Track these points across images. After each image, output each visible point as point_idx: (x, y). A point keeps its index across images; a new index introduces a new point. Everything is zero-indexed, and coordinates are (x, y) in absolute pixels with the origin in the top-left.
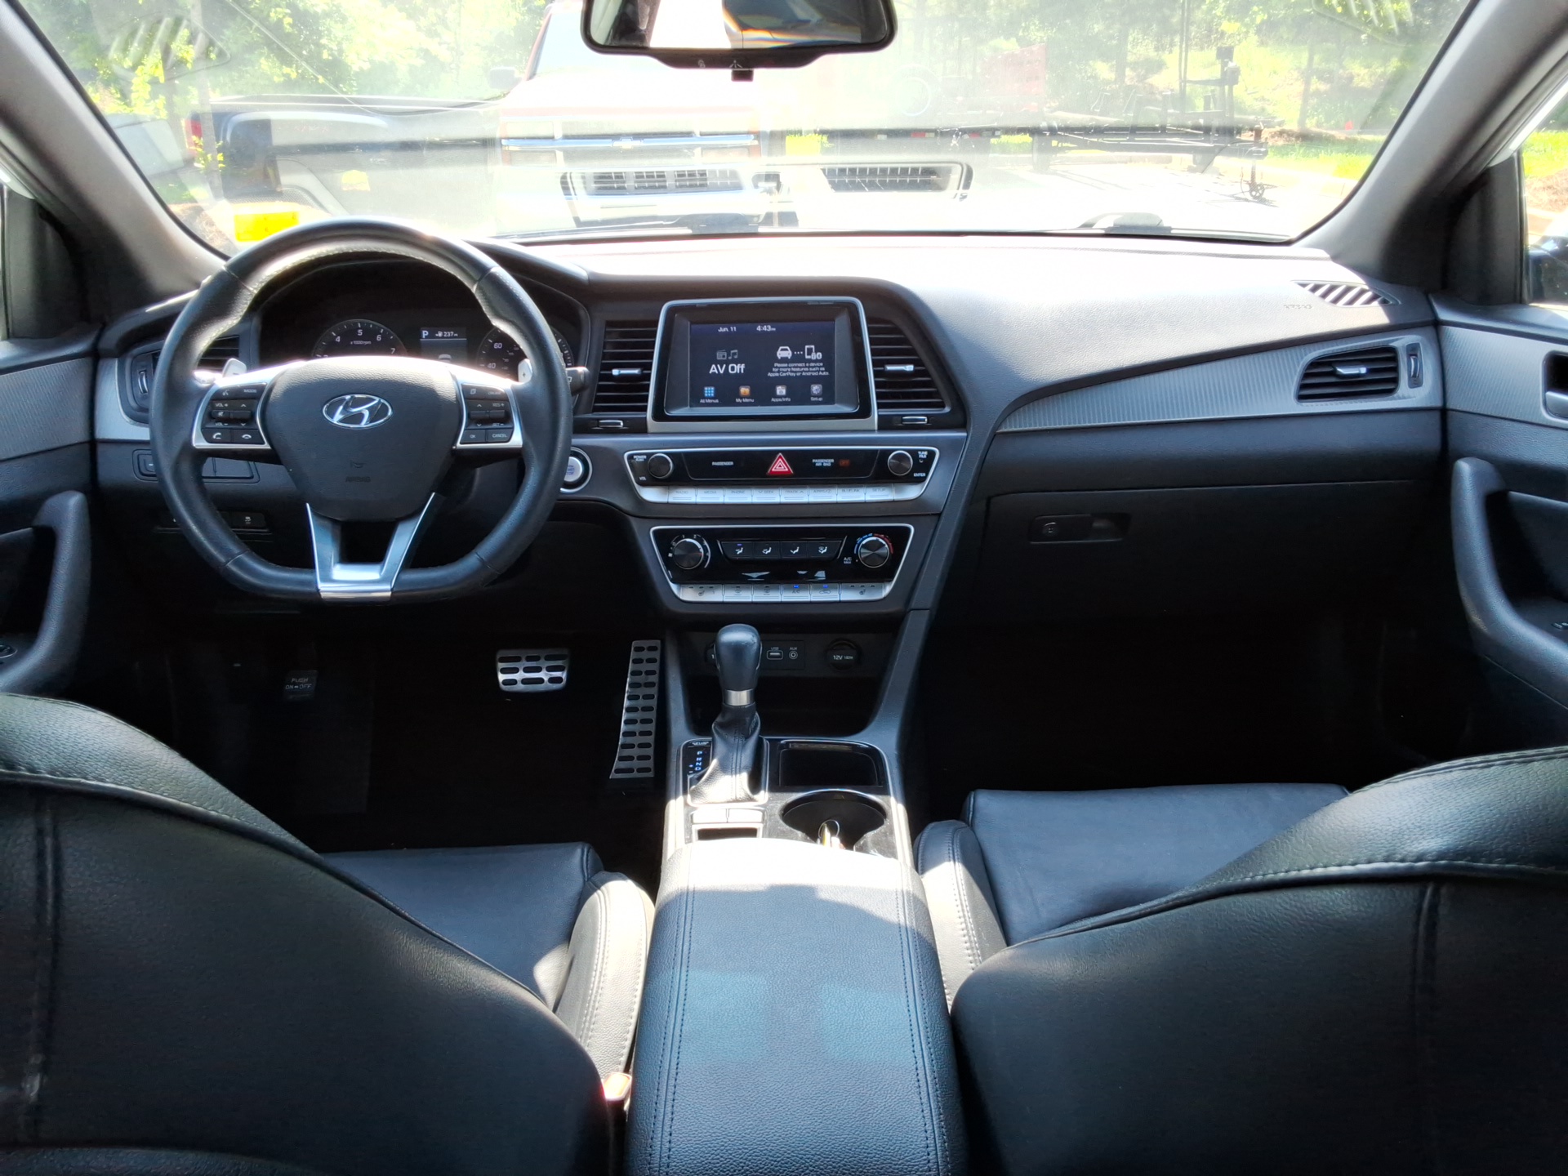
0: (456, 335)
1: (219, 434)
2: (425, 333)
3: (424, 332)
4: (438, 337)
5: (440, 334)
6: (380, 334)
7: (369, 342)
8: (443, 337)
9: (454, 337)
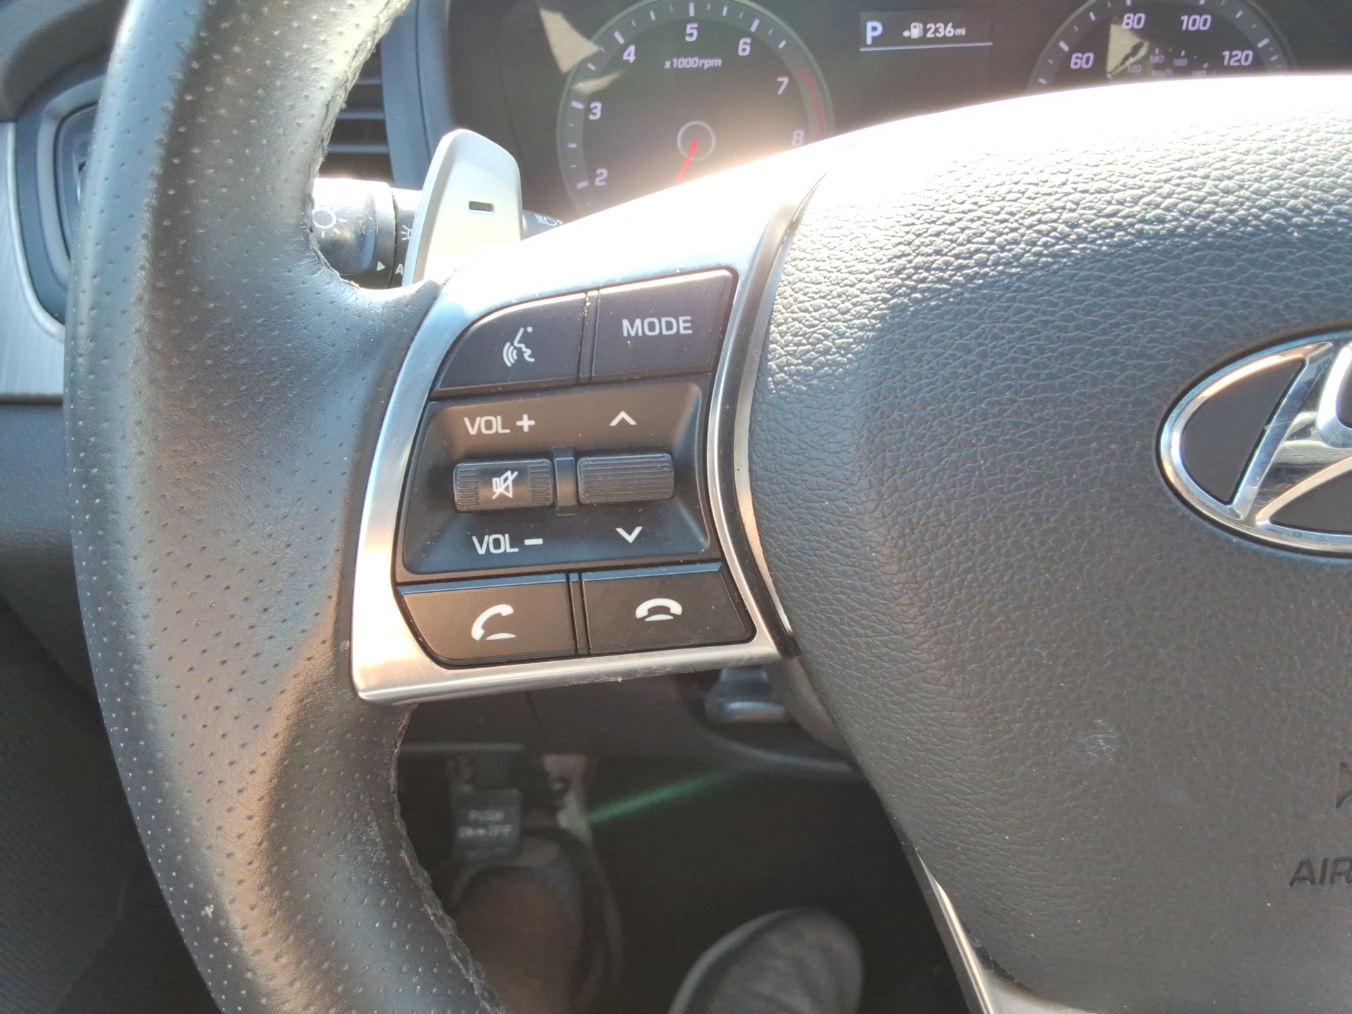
0: (962, 32)
1: (505, 610)
2: (873, 29)
3: (870, 25)
4: (910, 41)
5: (915, 31)
6: (749, 35)
7: (717, 62)
8: (923, 40)
9: (955, 39)
